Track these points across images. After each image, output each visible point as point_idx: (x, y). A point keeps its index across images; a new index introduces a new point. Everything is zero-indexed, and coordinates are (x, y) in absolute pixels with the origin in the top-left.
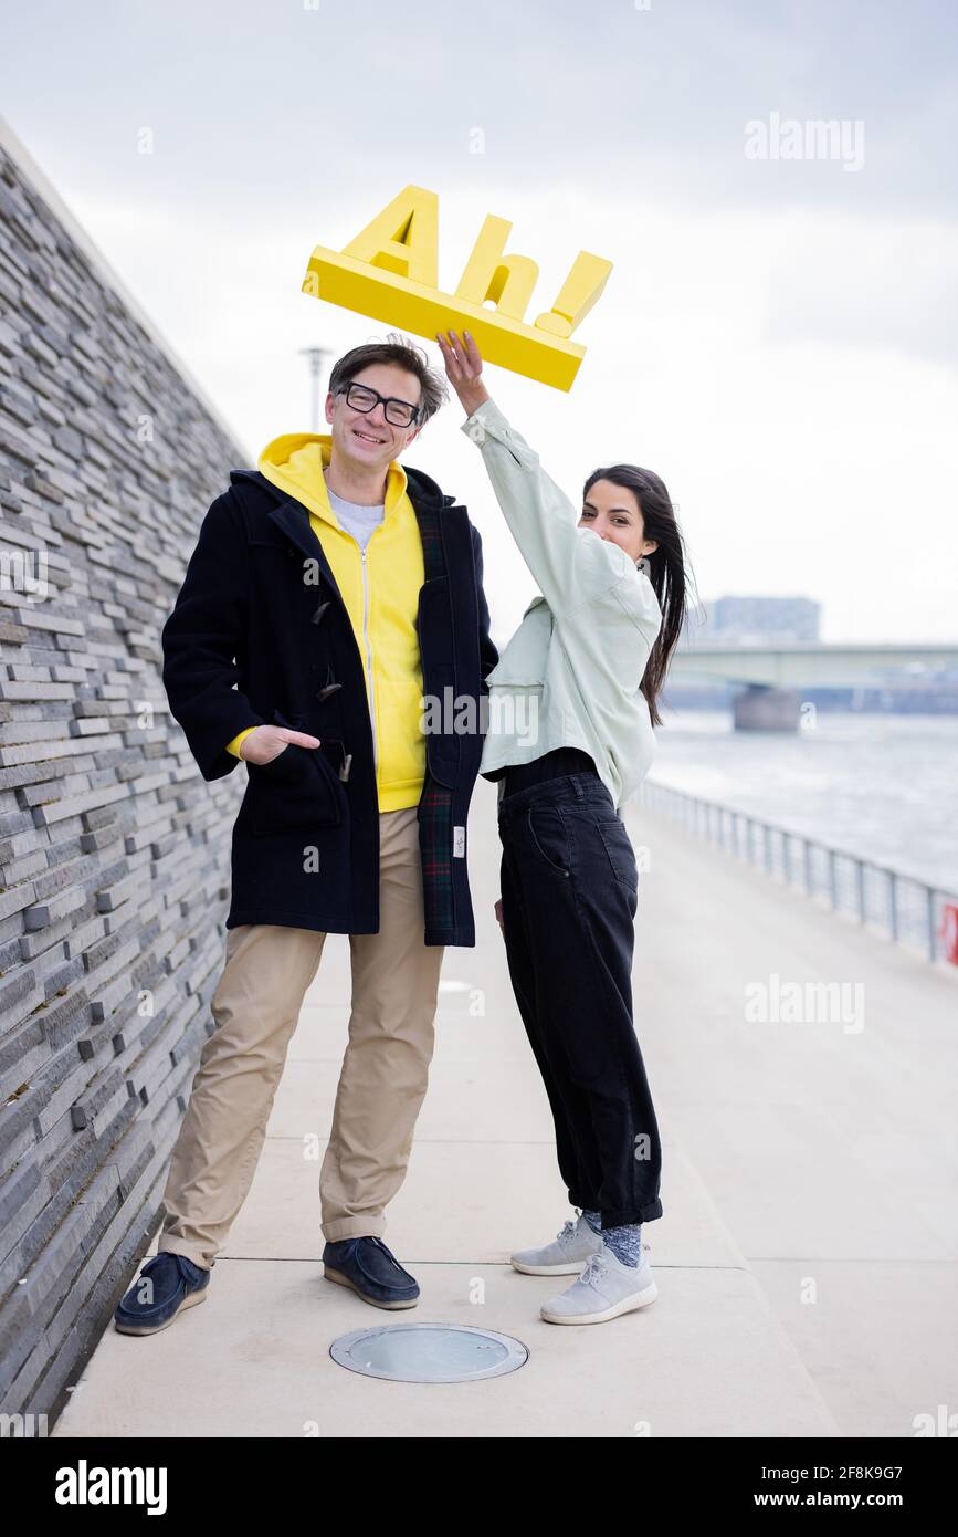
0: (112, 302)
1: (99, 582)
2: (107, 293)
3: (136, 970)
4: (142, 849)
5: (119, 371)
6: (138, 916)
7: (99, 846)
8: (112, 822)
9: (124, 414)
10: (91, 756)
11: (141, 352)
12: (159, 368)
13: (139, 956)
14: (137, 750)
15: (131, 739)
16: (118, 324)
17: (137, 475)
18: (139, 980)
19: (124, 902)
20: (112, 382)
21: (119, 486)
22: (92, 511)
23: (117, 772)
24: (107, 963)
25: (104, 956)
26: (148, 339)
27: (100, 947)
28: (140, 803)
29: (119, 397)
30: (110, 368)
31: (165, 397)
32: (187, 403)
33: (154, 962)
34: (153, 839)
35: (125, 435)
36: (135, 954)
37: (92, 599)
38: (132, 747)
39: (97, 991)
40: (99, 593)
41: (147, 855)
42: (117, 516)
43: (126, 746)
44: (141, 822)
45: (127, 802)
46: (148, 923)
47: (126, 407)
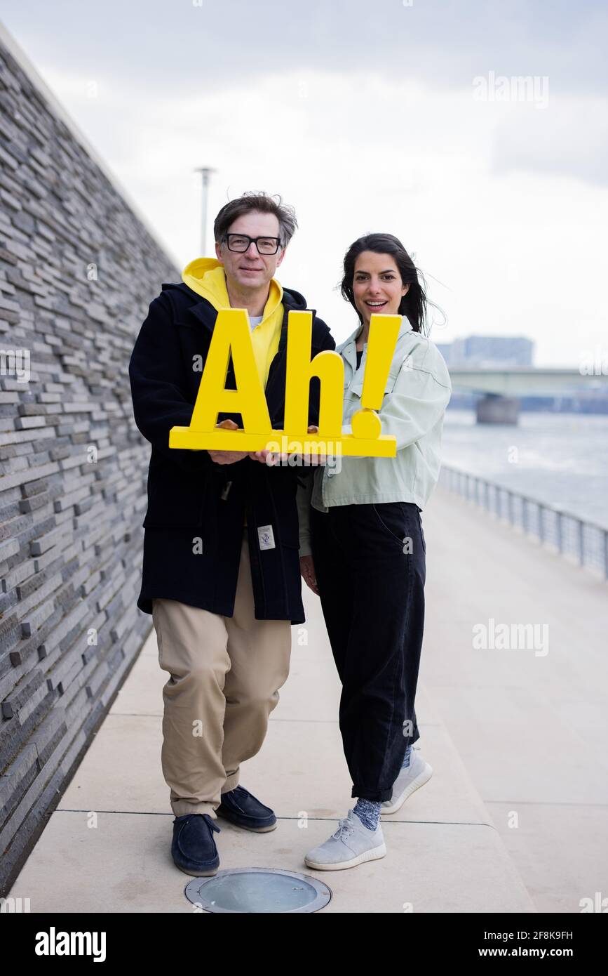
0: (61, 129)
1: (43, 320)
2: (58, 124)
3: (58, 597)
4: (67, 509)
5: (64, 176)
6: (62, 557)
7: (33, 508)
8: (44, 491)
9: (67, 205)
10: (30, 444)
11: (81, 163)
12: (94, 175)
13: (61, 586)
14: (67, 438)
15: (62, 430)
16: (66, 145)
17: (75, 247)
18: (60, 604)
19: (50, 549)
20: (59, 183)
21: (61, 255)
22: (39, 271)
23: (50, 454)
24: (36, 593)
25: (33, 588)
26: (87, 155)
27: (31, 582)
28: (68, 476)
29: (62, 193)
30: (58, 174)
31: (98, 196)
32: (114, 200)
33: (73, 590)
34: (76, 501)
35: (67, 219)
36: (58, 585)
37: (36, 332)
38: (63, 436)
39: (26, 615)
40: (42, 327)
41: (71, 513)
42: (58, 274)
43: (58, 435)
44: (67, 489)
45: (58, 475)
46: (70, 562)
47: (68, 200)
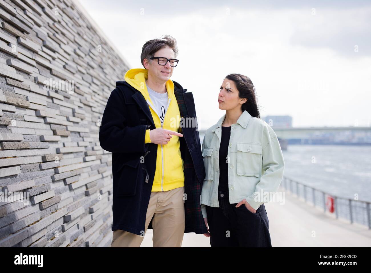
0: (103, 41)
1: (95, 117)
3: (101, 230)
4: (105, 193)
5: (104, 59)
6: (103, 213)
7: (90, 194)
8: (96, 186)
9: (105, 71)
10: (90, 167)
11: (111, 54)
12: (116, 58)
14: (105, 164)
15: (103, 161)
16: (105, 47)
17: (108, 87)
18: (102, 232)
19: (98, 209)
20: (102, 62)
21: (103, 90)
22: (93, 97)
23: (98, 171)
24: (92, 228)
25: (91, 226)
26: (113, 50)
27: (89, 224)
28: (105, 179)
29: (103, 66)
30: (102, 59)
32: (125, 68)
34: (109, 190)
35: (105, 76)
36: (101, 224)
37: (92, 122)
38: (103, 163)
39: (88, 238)
40: (94, 120)
43: (101, 163)
44: (105, 185)
45: (101, 179)
46: (107, 215)
47: (106, 69)
